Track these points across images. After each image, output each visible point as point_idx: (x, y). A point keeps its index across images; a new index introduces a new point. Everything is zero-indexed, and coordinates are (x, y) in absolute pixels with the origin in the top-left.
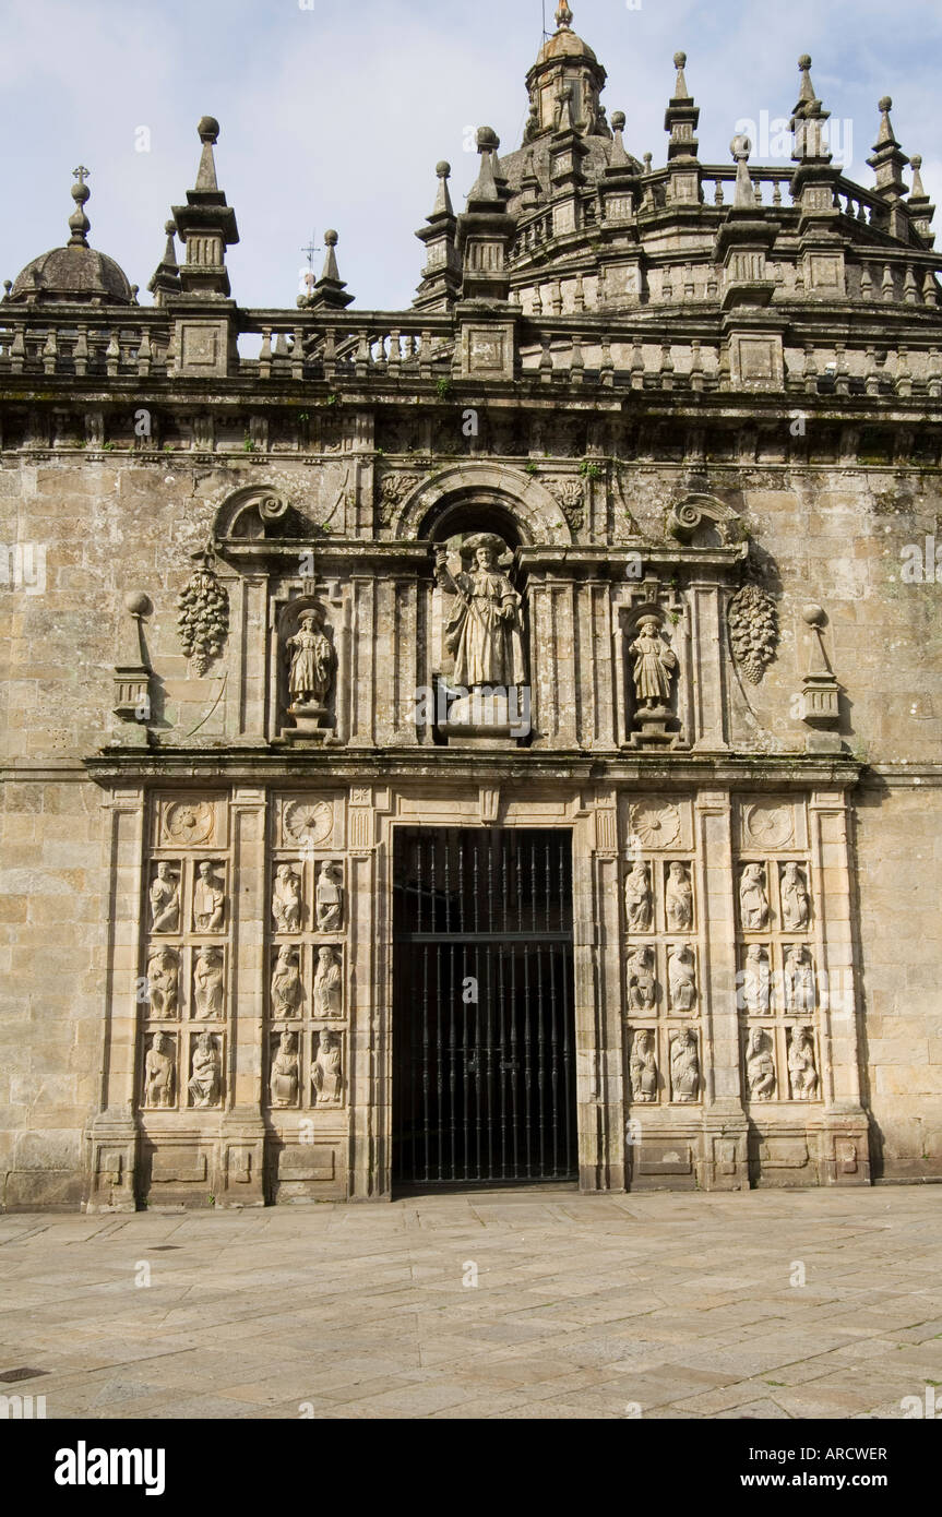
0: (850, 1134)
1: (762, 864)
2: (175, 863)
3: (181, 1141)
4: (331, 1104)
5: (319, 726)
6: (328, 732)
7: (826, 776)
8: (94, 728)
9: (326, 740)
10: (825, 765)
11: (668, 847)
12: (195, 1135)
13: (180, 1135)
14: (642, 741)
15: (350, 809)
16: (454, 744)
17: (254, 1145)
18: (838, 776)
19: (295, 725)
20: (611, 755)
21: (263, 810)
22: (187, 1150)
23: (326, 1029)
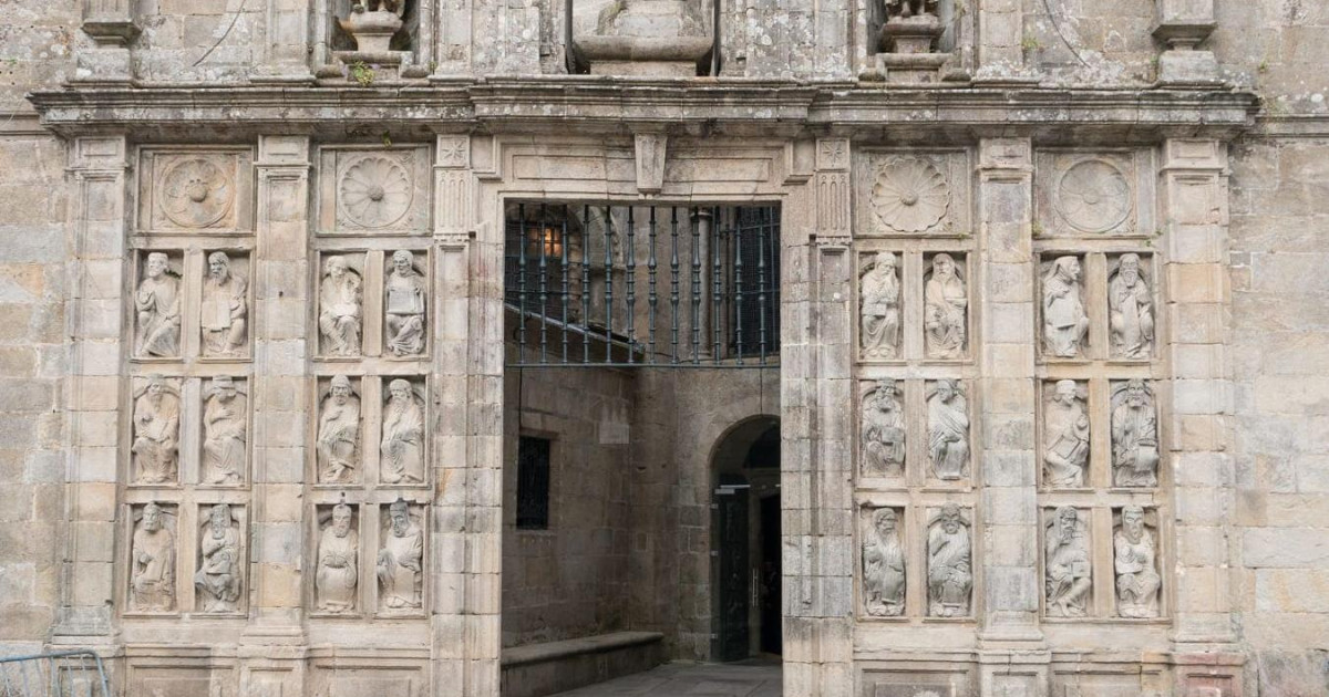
0: (1213, 672)
1: (1081, 257)
2: (175, 255)
3: (185, 662)
4: (408, 611)
5: (392, 47)
6: (406, 56)
7: (1191, 116)
8: (53, 56)
9: (402, 69)
10: (1191, 98)
11: (930, 232)
12: (205, 653)
13: (181, 653)
14: (894, 67)
15: (439, 174)
16: (599, 71)
17: (289, 670)
18: (1212, 117)
19: (354, 46)
20: (844, 85)
21: (304, 174)
22: (195, 676)
23: (401, 500)
